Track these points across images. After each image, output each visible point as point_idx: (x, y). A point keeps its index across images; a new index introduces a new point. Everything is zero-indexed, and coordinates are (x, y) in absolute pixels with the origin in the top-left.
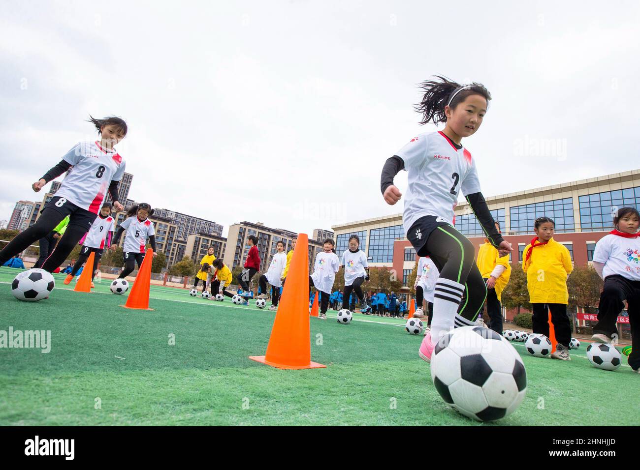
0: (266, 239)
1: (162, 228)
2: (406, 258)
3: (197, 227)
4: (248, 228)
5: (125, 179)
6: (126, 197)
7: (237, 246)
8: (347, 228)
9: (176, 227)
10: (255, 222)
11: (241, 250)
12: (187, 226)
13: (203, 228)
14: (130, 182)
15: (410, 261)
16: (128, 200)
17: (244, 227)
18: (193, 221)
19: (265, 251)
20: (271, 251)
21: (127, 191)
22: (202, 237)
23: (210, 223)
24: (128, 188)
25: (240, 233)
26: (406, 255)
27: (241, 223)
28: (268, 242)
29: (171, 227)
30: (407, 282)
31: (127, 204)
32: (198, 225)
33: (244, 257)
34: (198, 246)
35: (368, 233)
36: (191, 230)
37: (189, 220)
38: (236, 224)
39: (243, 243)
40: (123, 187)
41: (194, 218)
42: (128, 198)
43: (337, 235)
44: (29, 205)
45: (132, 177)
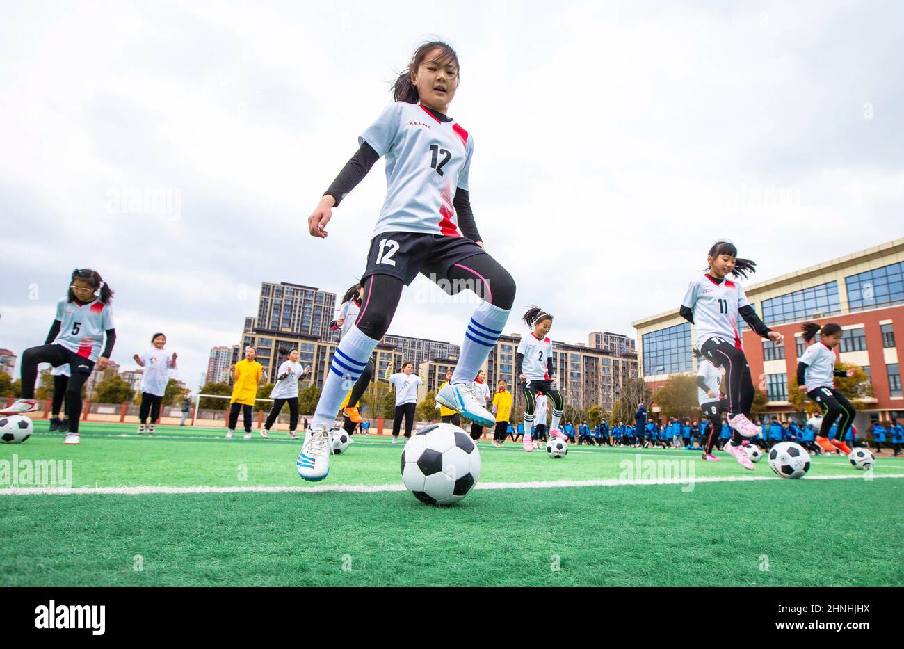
1: (385, 358)
2: (767, 357)
3: (426, 351)
5: (327, 300)
7: (489, 371)
8: (658, 323)
9: (402, 354)
12: (413, 352)
13: (434, 352)
14: (334, 304)
15: (775, 359)
18: (419, 344)
22: (438, 365)
23: (442, 345)
26: (766, 352)
29: (395, 355)
30: (786, 393)
32: (426, 349)
34: (434, 376)
36: (419, 356)
37: (413, 343)
39: (496, 365)
40: (327, 311)
41: (420, 339)
43: (643, 336)
44: (225, 350)
45: (335, 296)
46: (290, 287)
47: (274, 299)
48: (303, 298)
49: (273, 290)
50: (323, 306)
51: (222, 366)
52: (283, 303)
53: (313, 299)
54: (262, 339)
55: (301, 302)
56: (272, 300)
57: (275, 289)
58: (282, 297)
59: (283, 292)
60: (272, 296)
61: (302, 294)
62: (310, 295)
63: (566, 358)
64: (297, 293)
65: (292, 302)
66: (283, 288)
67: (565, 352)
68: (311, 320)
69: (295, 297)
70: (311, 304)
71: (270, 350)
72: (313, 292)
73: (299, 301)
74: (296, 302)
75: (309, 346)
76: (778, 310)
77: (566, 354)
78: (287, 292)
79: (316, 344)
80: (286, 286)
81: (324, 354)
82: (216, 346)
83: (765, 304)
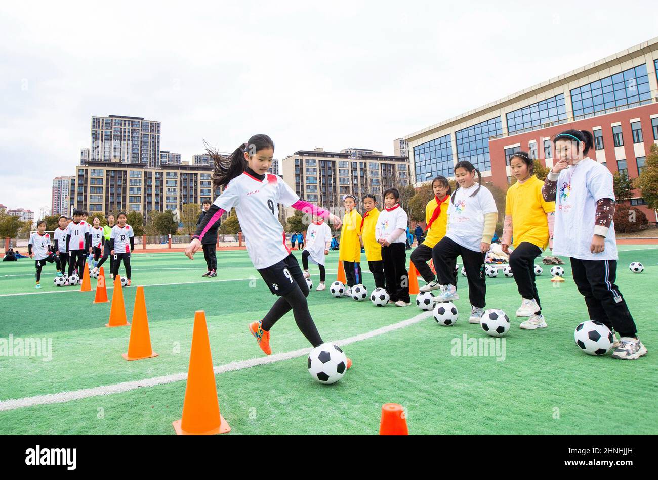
0: (330, 168)
1: (205, 178)
4: (304, 158)
5: (152, 128)
6: (158, 150)
7: (296, 183)
10: (312, 149)
11: (302, 186)
14: (159, 131)
16: (161, 152)
17: (300, 158)
19: (332, 182)
20: (340, 181)
21: (158, 142)
24: (159, 138)
25: (297, 166)
27: (295, 154)
28: (334, 171)
31: (162, 157)
33: (308, 195)
35: (453, 137)
38: (289, 157)
39: (302, 177)
40: (153, 138)
42: (161, 149)
43: (414, 148)
44: (65, 180)
45: (159, 124)
46: (118, 119)
47: (104, 131)
48: (131, 128)
49: (103, 123)
50: (149, 134)
51: (65, 194)
52: (113, 134)
53: (140, 129)
54: (94, 170)
55: (129, 132)
56: (102, 132)
57: (104, 121)
58: (112, 128)
59: (112, 124)
60: (102, 129)
61: (129, 124)
62: (136, 125)
63: (366, 167)
64: (125, 124)
65: (121, 132)
66: (112, 120)
67: (364, 161)
68: (140, 147)
69: (123, 128)
70: (139, 133)
71: (102, 179)
72: (139, 122)
73: (127, 131)
74: (125, 132)
75: (136, 173)
76: (519, 121)
77: (365, 163)
78: (115, 123)
79: (143, 170)
80: (114, 119)
81: (150, 178)
82: (58, 176)
83: (509, 116)
